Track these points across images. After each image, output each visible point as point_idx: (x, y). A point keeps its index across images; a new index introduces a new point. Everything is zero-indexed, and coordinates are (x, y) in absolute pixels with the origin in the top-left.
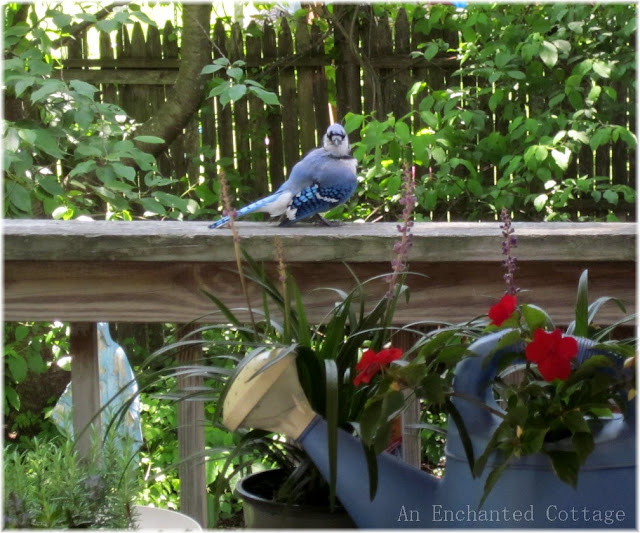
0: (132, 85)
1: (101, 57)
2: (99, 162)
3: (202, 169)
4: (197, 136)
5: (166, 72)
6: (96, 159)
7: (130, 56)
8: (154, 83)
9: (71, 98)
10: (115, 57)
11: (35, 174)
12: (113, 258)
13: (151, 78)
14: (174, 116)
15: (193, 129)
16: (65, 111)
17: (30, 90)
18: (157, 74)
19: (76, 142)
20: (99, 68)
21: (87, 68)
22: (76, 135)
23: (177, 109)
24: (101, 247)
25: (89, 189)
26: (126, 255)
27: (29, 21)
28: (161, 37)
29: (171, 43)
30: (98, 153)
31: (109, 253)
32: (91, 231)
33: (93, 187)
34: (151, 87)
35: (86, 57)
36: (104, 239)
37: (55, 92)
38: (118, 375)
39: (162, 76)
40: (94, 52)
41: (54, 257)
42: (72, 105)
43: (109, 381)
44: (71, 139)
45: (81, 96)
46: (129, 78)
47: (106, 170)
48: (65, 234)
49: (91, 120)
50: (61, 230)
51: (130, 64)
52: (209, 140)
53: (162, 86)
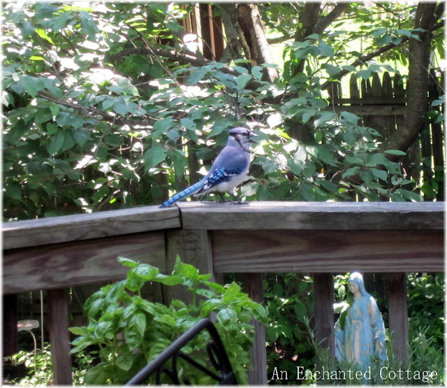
0: (373, 116)
1: (351, 96)
2: (362, 167)
3: (422, 173)
4: (418, 151)
5: (396, 106)
6: (360, 166)
7: (371, 96)
8: (389, 114)
9: (340, 124)
10: (361, 97)
11: (315, 178)
12: (419, 228)
13: (386, 111)
14: (404, 137)
15: (415, 146)
16: (336, 134)
17: (312, 119)
18: (390, 108)
19: (343, 155)
20: (349, 105)
21: (341, 105)
22: (343, 150)
23: (406, 132)
24: (410, 220)
25: (352, 187)
26: (428, 225)
27: (305, 72)
28: (392, 82)
29: (399, 86)
30: (361, 161)
31: (416, 224)
32: (404, 209)
33: (354, 186)
34: (386, 117)
35: (340, 97)
36: (413, 214)
37: (329, 121)
38: (370, 315)
39: (393, 110)
40: (346, 93)
41: (378, 228)
42: (341, 129)
43: (364, 320)
44: (340, 153)
45: (348, 123)
46: (370, 111)
47: (366, 173)
48: (385, 211)
49: (355, 139)
50: (382, 209)
51: (371, 102)
52: (426, 154)
53: (393, 116)
